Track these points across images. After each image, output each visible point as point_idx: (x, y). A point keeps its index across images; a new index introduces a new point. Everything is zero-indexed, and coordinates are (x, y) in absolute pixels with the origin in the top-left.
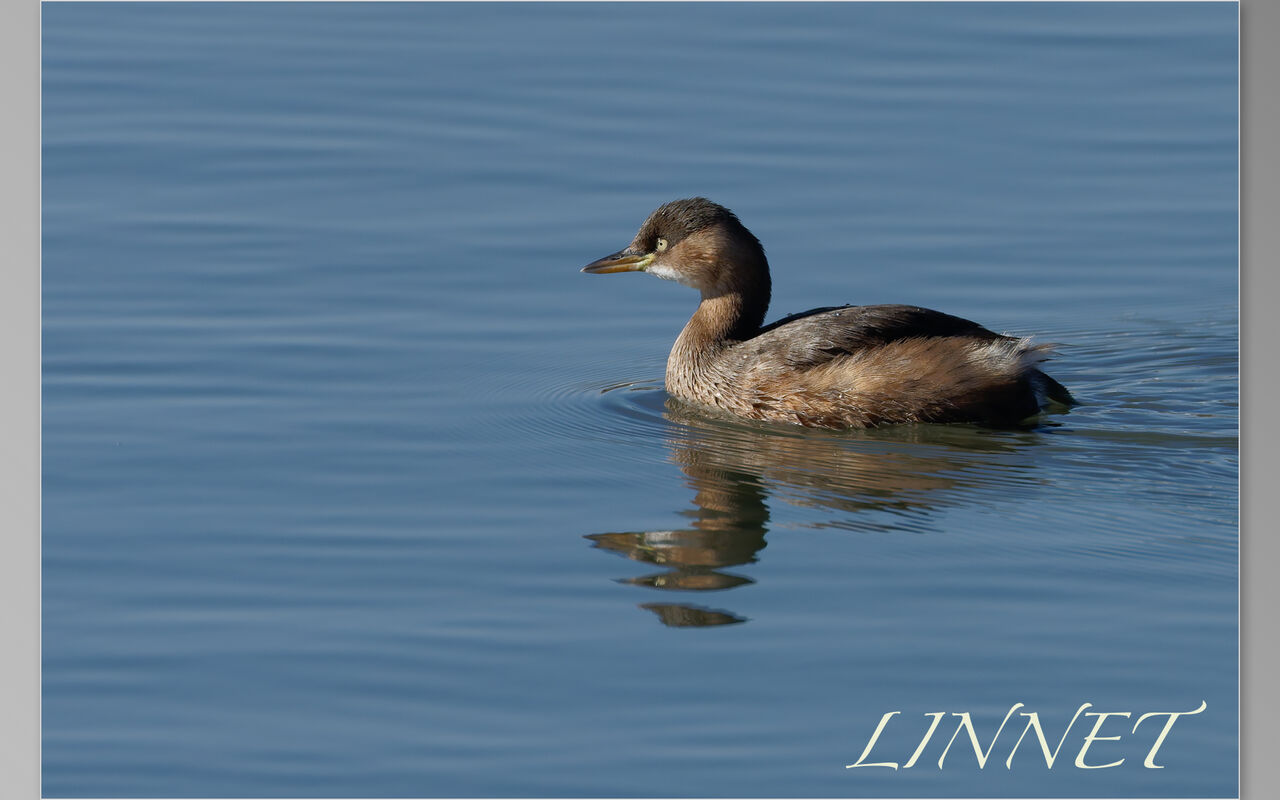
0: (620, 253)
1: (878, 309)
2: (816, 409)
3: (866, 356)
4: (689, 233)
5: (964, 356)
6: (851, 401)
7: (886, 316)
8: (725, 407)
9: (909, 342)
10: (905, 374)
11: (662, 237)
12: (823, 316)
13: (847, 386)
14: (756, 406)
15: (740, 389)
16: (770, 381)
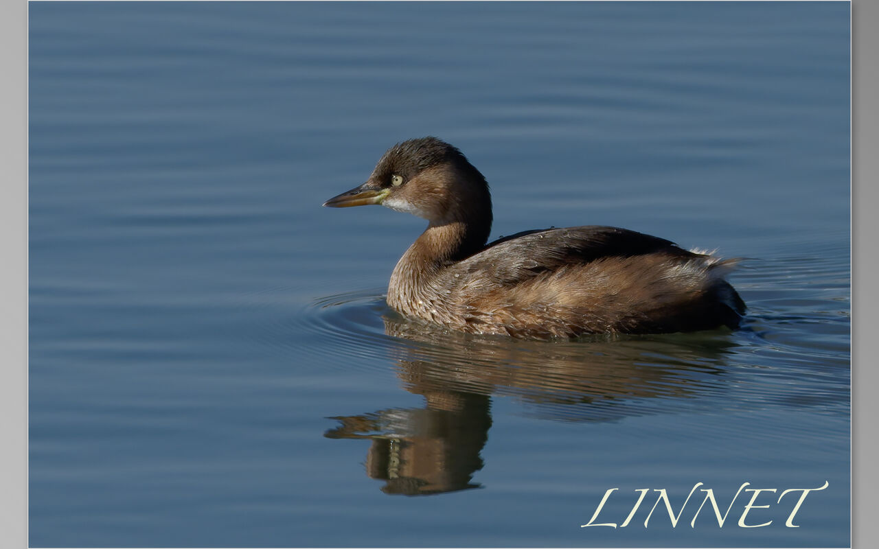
0: (358, 189)
1: (578, 230)
2: (523, 322)
3: (567, 273)
4: (422, 170)
5: (661, 272)
6: (555, 313)
7: (585, 237)
8: (440, 323)
9: (609, 261)
10: (605, 289)
11: (397, 174)
12: (528, 238)
13: (551, 300)
14: (468, 320)
15: (453, 305)
16: (480, 298)
